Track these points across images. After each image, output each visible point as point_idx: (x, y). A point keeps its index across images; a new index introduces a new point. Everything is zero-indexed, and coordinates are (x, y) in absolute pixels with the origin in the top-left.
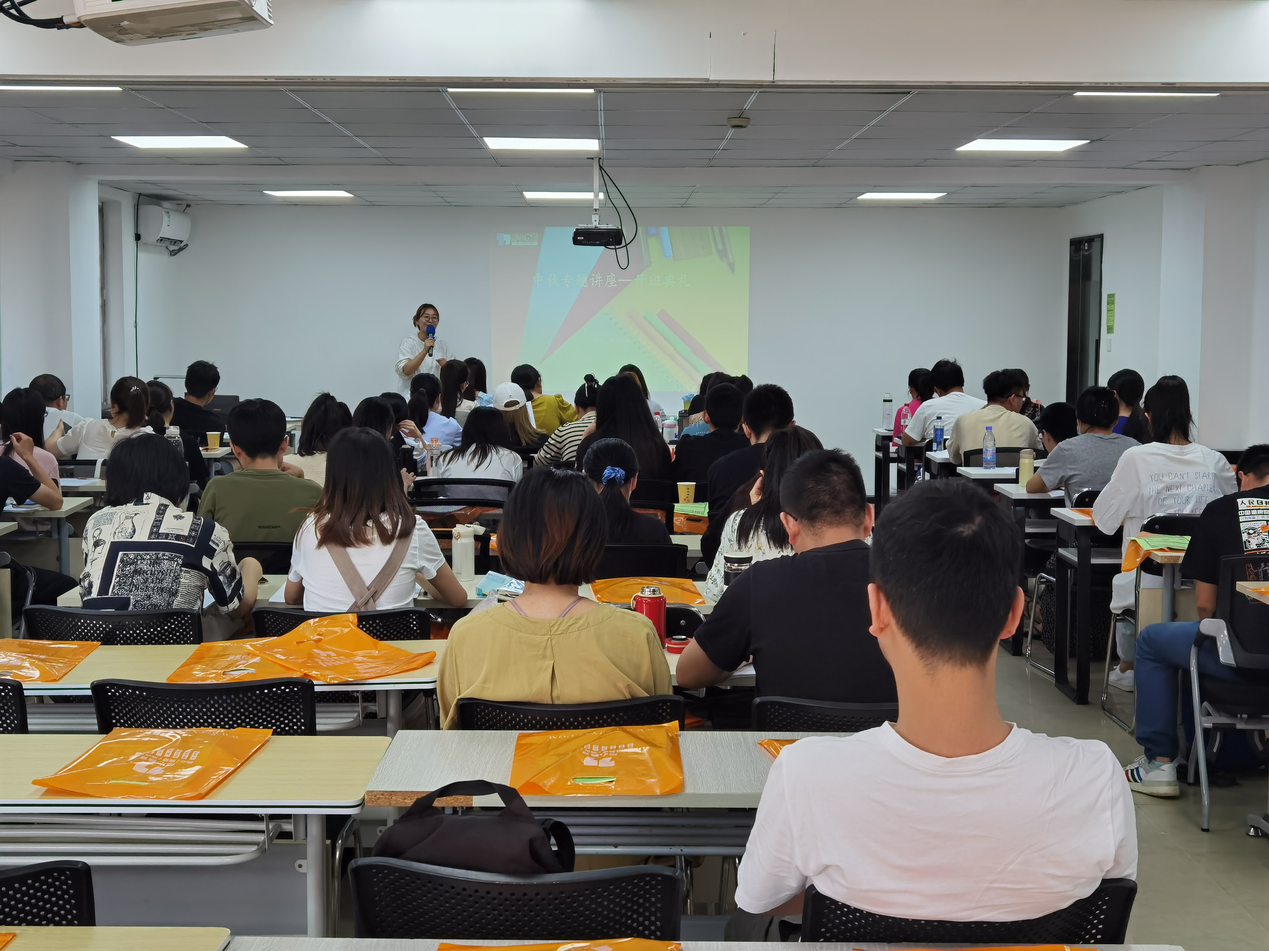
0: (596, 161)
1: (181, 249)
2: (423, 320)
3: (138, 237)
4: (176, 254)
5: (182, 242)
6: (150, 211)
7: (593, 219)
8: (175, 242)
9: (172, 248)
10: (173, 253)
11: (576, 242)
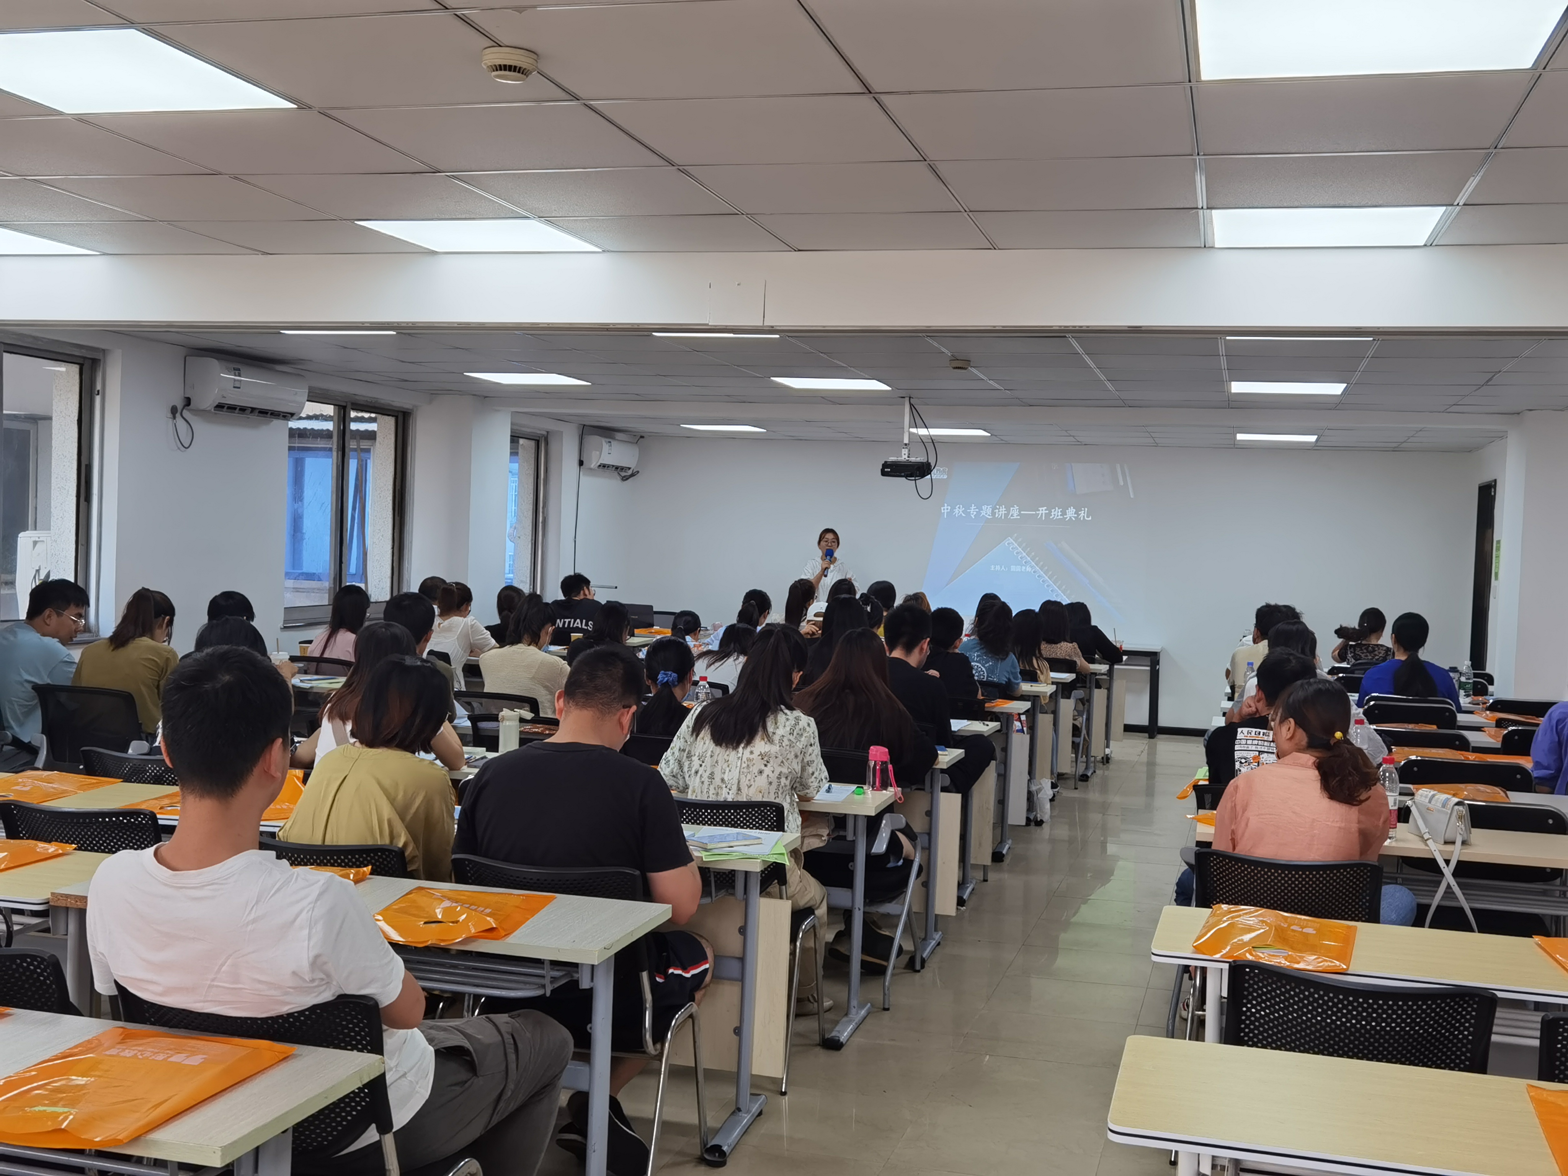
0: (907, 400)
1: (632, 475)
2: (823, 543)
3: (581, 463)
4: (627, 479)
5: (630, 468)
6: (593, 440)
7: (903, 453)
8: (622, 469)
9: (623, 474)
10: (625, 479)
11: (884, 473)
